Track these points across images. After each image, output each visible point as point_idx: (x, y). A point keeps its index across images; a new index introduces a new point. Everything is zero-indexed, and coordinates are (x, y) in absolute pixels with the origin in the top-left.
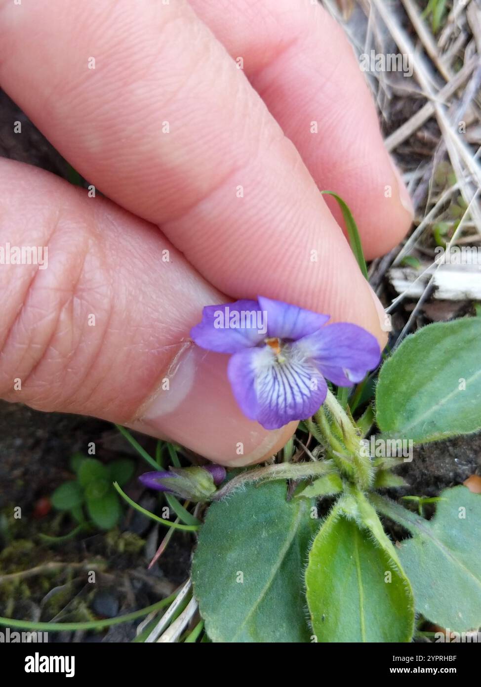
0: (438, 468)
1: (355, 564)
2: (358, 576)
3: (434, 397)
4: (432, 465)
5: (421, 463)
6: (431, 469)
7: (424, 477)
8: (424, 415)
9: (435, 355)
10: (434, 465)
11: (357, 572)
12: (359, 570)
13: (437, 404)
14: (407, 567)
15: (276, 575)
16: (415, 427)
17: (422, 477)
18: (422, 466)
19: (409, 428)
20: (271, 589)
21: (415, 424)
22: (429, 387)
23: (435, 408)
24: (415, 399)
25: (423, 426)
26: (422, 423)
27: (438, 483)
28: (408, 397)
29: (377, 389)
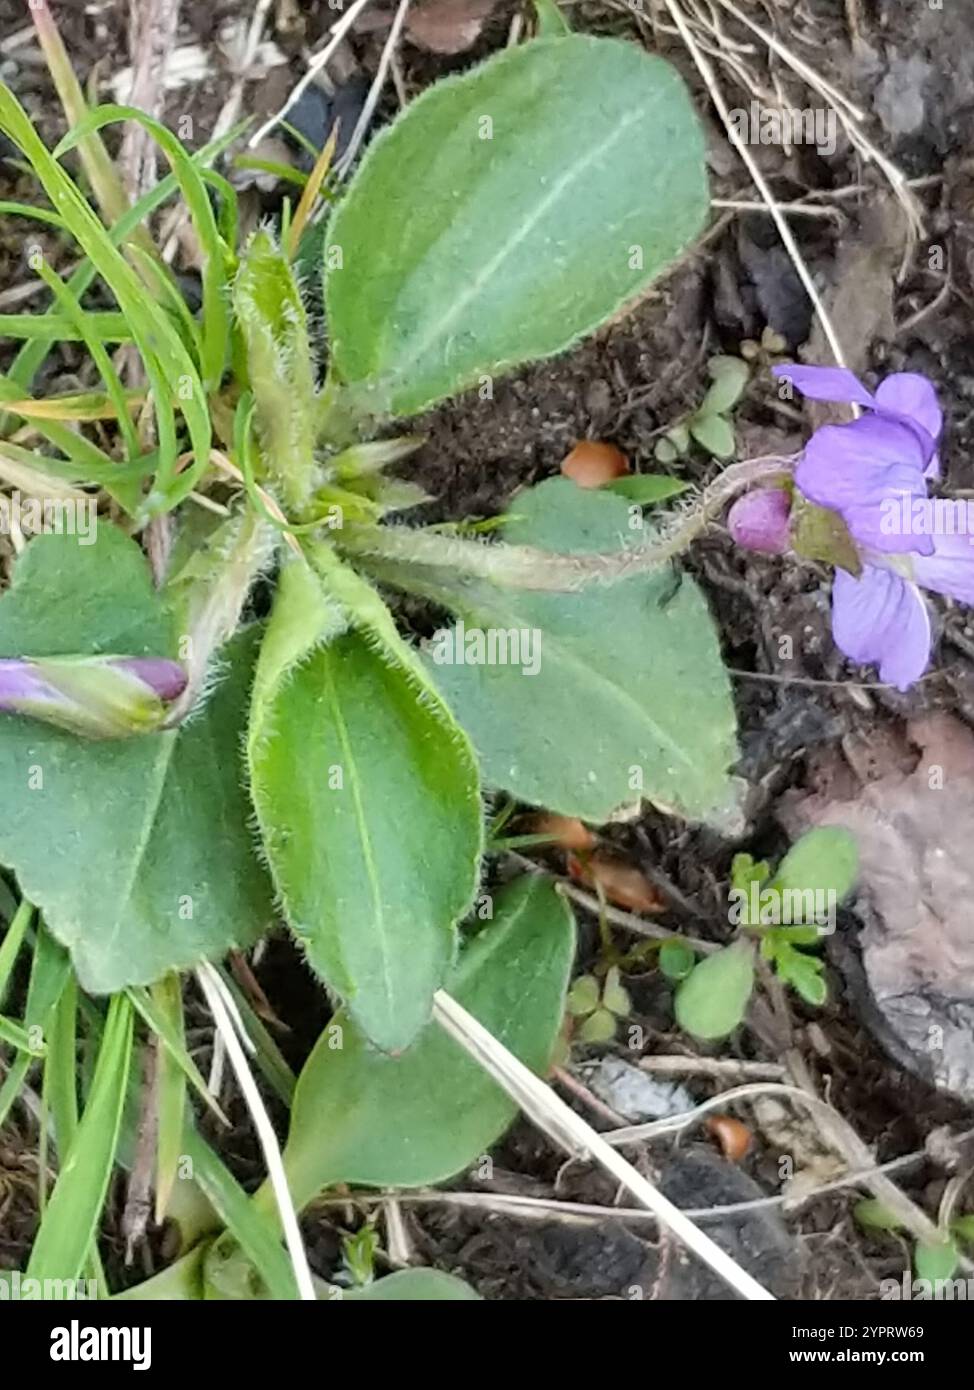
0: (494, 442)
1: (332, 717)
2: (340, 740)
3: (460, 268)
4: (477, 435)
5: (451, 435)
6: (475, 446)
7: (463, 468)
8: (442, 319)
9: (447, 163)
10: (483, 435)
11: (338, 731)
12: (342, 726)
13: (472, 282)
14: (457, 693)
15: (168, 775)
16: (423, 355)
17: (458, 470)
18: (452, 444)
19: (412, 358)
20: (161, 810)
21: (424, 346)
22: (446, 243)
23: (466, 295)
24: (417, 284)
25: (443, 347)
26: (442, 341)
27: (501, 478)
28: (397, 281)
29: (325, 290)
